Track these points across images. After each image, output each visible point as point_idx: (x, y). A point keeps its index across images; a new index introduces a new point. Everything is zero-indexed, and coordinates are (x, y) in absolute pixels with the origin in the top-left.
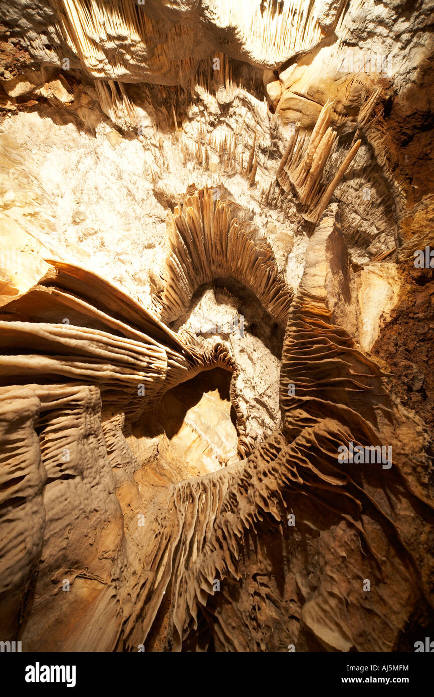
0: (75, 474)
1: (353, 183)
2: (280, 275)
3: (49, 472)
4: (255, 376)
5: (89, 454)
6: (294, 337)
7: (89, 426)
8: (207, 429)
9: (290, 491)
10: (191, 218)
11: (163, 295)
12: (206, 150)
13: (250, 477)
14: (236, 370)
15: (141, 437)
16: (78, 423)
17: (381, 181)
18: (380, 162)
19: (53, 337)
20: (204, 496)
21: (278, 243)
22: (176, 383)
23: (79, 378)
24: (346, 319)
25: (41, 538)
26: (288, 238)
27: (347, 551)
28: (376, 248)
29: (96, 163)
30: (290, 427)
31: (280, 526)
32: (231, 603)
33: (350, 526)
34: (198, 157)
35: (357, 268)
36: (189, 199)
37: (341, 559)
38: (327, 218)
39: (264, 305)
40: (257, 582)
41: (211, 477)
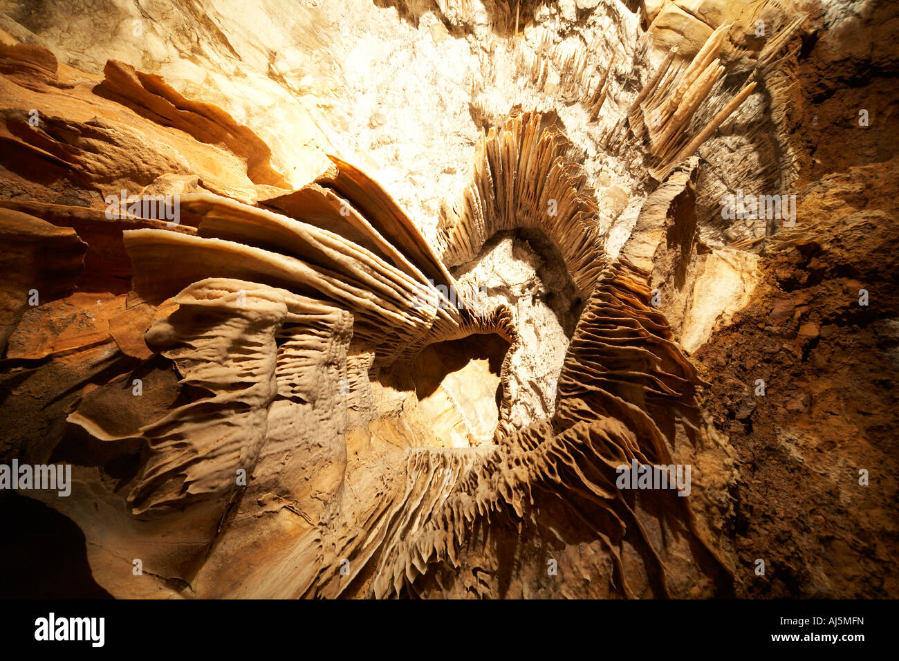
0: (307, 400)
1: (728, 140)
2: (600, 239)
3: (280, 389)
4: (537, 355)
5: (326, 383)
6: (597, 312)
7: (333, 354)
8: (465, 401)
9: (542, 489)
10: (507, 146)
11: (451, 232)
12: (546, 65)
13: (499, 461)
14: (516, 342)
15: (388, 386)
16: (322, 347)
17: (770, 145)
18: (776, 118)
19: (317, 243)
20: (441, 470)
21: (607, 199)
22: (441, 338)
23: (334, 298)
24: (670, 307)
25: (257, 453)
26: (622, 196)
27: (592, 575)
28: (738, 232)
29: (411, 59)
30: (563, 416)
31: (520, 524)
32: (441, 590)
33: (605, 548)
34: (534, 72)
35: (703, 249)
36: (510, 122)
37: (582, 582)
38: (679, 173)
39: (569, 272)
40: (477, 577)
41: (454, 452)
